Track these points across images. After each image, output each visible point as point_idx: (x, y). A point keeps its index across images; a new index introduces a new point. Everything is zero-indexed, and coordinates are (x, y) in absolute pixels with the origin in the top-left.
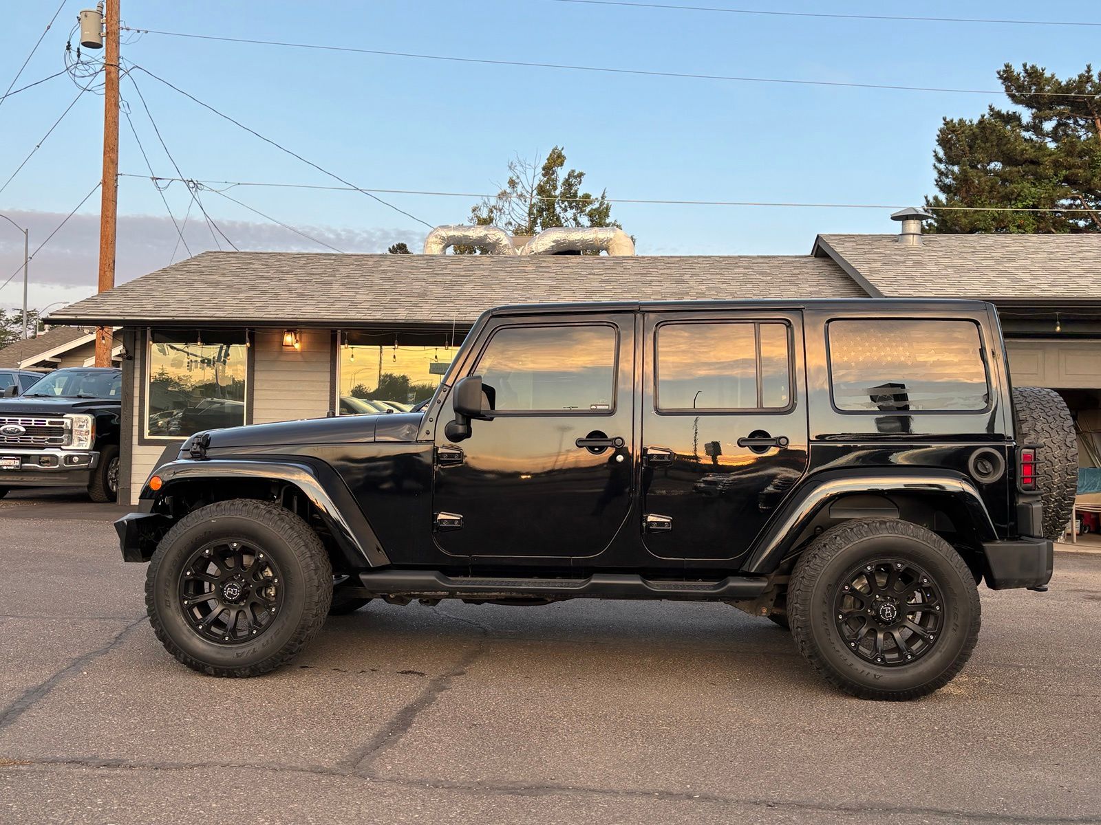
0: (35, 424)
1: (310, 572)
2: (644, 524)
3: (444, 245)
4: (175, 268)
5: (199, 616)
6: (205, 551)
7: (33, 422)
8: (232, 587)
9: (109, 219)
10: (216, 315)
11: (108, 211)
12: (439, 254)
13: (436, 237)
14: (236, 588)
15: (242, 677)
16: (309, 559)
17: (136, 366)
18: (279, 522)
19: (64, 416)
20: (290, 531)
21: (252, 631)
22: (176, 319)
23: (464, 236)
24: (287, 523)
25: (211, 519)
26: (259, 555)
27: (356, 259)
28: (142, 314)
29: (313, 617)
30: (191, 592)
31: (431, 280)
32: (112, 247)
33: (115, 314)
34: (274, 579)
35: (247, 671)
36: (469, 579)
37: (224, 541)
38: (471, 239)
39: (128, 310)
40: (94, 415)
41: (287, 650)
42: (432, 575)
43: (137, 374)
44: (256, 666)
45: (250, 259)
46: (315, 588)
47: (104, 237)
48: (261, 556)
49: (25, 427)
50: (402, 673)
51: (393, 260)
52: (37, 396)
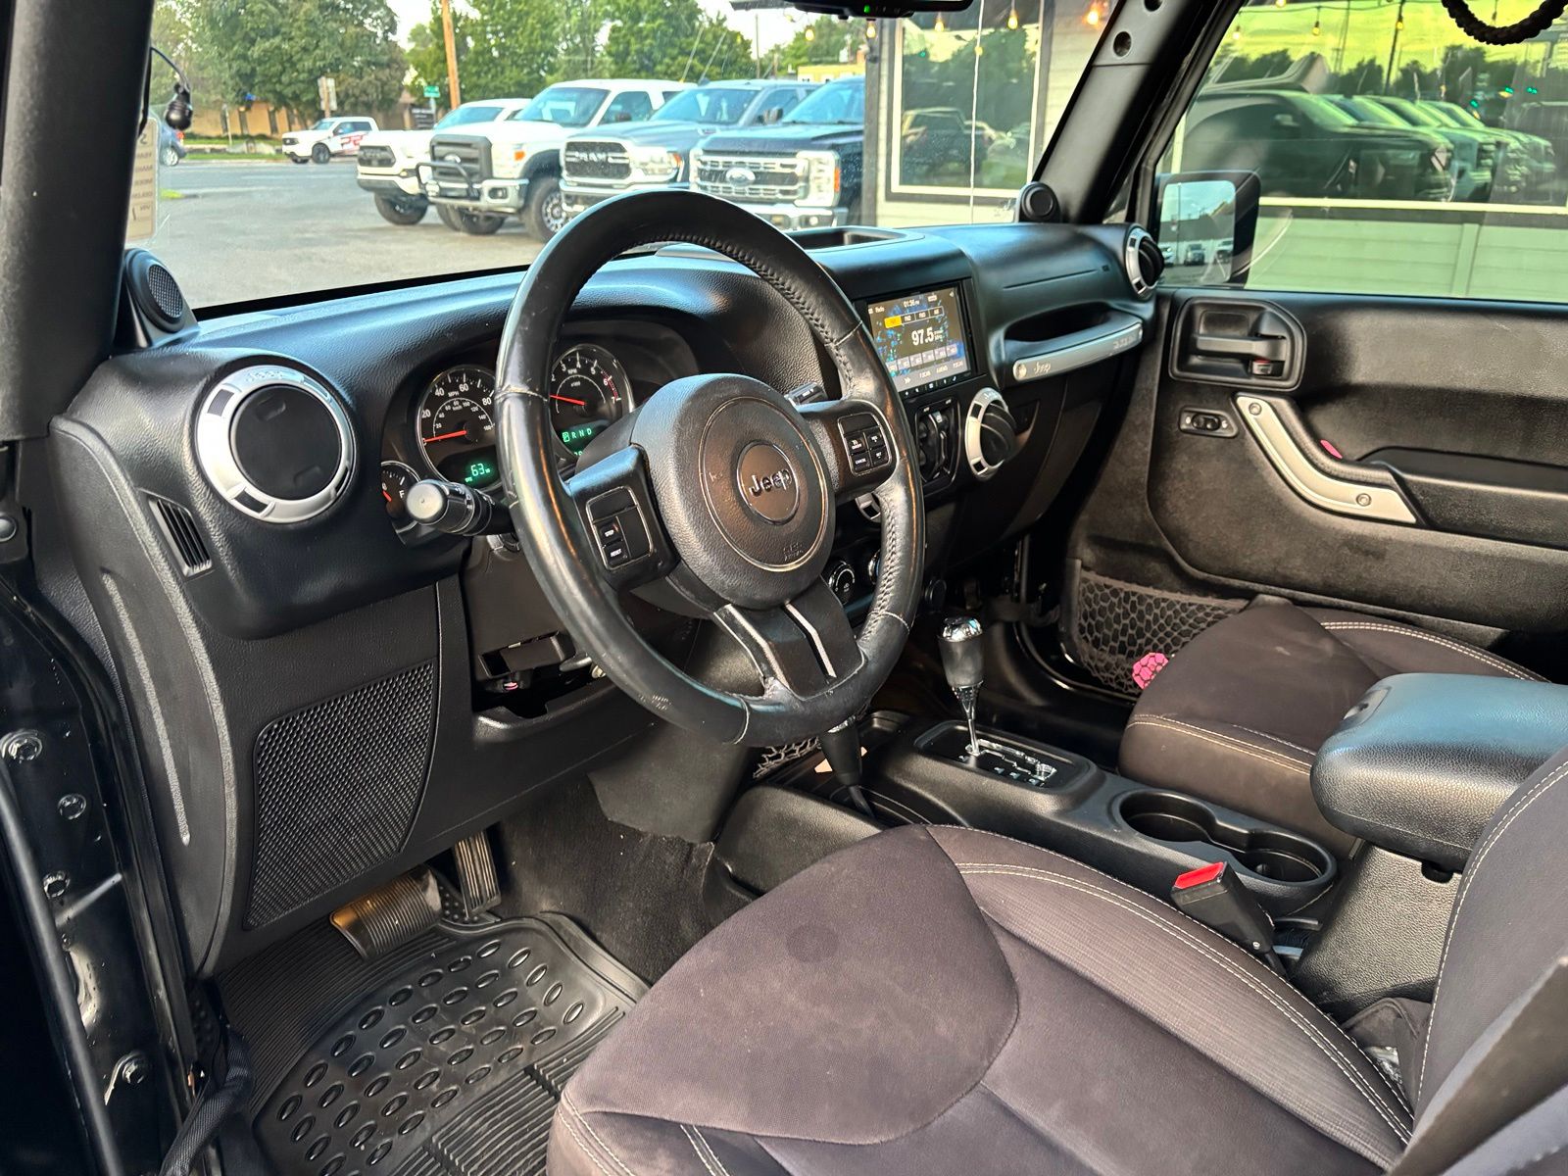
0: (764, 168)
7: (762, 166)
17: (882, 73)
19: (797, 156)
40: (838, 152)
43: (884, 86)
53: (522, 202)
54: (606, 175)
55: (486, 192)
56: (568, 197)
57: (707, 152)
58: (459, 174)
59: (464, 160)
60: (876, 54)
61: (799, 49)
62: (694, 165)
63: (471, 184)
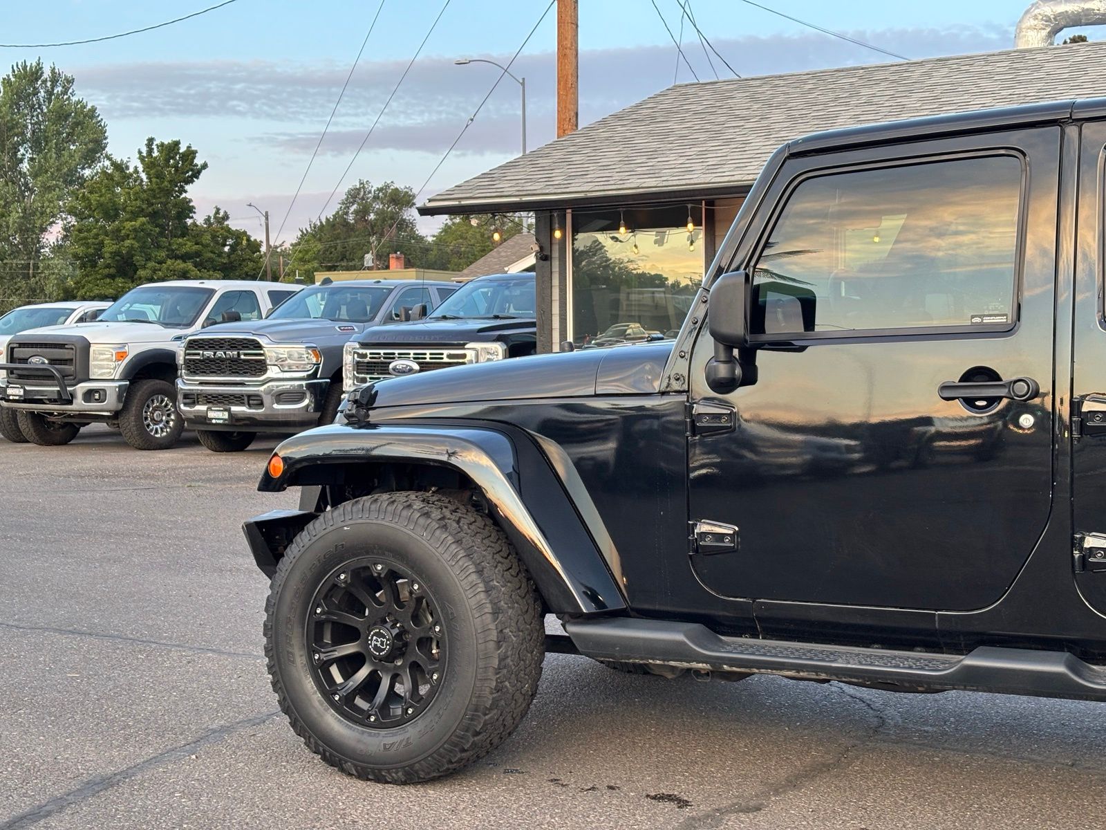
0: (431, 358)
1: (484, 617)
2: (1077, 554)
3: (1048, 29)
4: (618, 117)
5: (339, 679)
6: (339, 576)
7: (428, 356)
8: (379, 635)
9: (568, 51)
10: (644, 185)
11: (566, 39)
12: (1041, 45)
13: (1035, 18)
14: (384, 637)
15: (395, 782)
16: (482, 596)
17: (553, 270)
18: (438, 532)
19: (466, 347)
20: (454, 546)
21: (407, 709)
22: (590, 195)
23: (1083, 10)
24: (451, 534)
25: (343, 524)
26: (412, 586)
27: (896, 72)
28: (544, 191)
29: (492, 693)
30: (327, 640)
31: (1004, 93)
32: (573, 93)
33: (510, 193)
34: (435, 625)
35: (400, 774)
36: (760, 641)
37: (363, 561)
38: (1096, 14)
39: (530, 187)
40: (506, 343)
41: (456, 745)
42: (678, 631)
43: (556, 281)
44: (411, 766)
45: (732, 91)
46: (492, 645)
47: (562, 80)
48: (416, 587)
49: (419, 363)
50: (654, 798)
51: (955, 66)
52: (444, 318)
53: (121, 406)
54: (236, 373)
55: (79, 395)
56: (186, 396)
57: (364, 345)
58: (52, 377)
59: (53, 361)
60: (547, 253)
61: (307, 252)
62: (348, 359)
63: (64, 387)
